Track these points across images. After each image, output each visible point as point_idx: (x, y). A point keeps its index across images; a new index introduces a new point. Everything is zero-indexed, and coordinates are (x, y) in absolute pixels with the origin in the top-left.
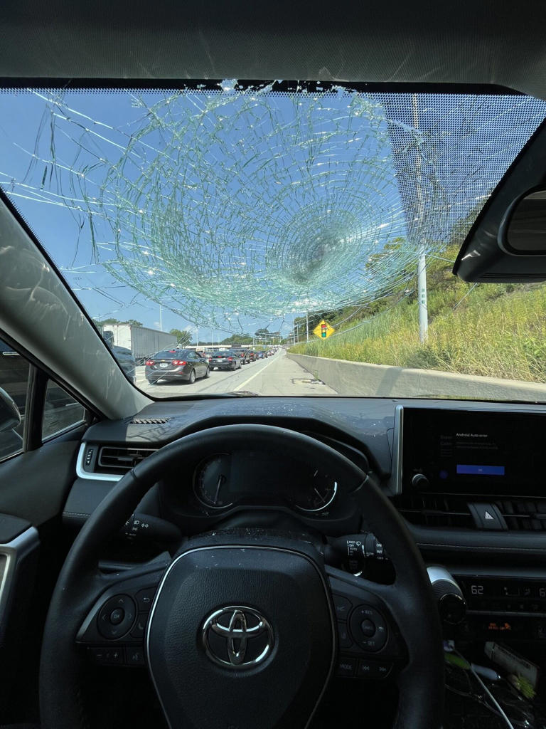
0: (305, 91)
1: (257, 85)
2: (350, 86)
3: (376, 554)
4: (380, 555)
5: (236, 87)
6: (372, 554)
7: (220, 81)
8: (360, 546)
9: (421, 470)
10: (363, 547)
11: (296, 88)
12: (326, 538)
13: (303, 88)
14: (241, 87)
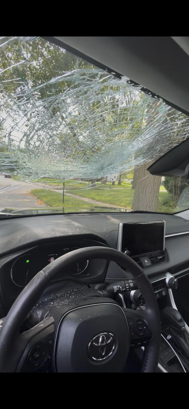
0: (151, 95)
1: (136, 84)
2: (164, 100)
3: (126, 289)
4: (128, 289)
5: (128, 81)
6: (125, 289)
7: (123, 76)
8: (120, 287)
9: (127, 249)
10: (121, 287)
11: (149, 93)
12: (89, 285)
13: (151, 94)
14: (129, 82)
